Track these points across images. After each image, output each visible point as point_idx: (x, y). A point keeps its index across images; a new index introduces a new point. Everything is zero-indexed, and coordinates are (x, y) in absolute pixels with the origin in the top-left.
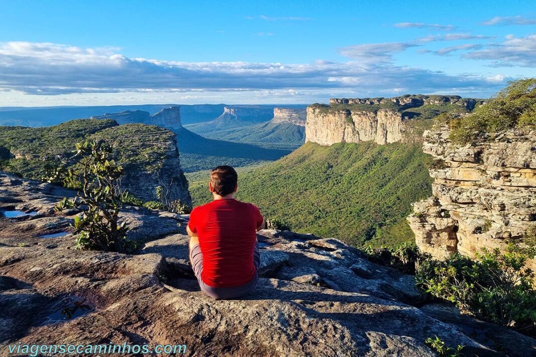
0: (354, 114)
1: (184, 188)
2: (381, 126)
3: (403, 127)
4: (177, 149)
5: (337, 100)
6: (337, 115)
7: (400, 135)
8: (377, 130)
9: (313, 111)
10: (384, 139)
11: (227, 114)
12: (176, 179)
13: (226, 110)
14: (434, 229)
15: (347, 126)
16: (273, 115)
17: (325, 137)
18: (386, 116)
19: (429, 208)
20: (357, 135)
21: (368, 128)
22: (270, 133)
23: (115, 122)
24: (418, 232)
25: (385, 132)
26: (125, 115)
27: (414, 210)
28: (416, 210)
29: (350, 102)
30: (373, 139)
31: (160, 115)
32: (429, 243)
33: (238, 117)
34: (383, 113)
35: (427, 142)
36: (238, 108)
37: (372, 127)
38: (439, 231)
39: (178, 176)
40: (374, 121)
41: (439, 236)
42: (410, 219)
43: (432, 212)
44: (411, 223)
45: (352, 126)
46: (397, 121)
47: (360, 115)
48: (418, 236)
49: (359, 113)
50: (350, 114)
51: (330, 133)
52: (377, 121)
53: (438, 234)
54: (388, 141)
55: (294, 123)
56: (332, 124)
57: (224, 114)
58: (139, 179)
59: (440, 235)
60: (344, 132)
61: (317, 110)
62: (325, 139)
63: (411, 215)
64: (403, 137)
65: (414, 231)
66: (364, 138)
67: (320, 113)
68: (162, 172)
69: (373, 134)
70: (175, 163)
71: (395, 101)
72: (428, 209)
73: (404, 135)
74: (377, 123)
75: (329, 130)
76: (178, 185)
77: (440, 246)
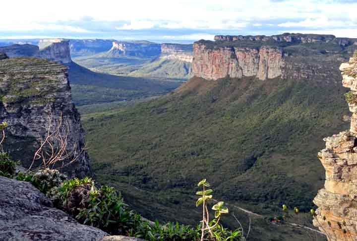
0: (238, 51)
1: (76, 120)
2: (263, 62)
3: (282, 63)
4: (68, 83)
5: (222, 37)
6: (222, 51)
7: (280, 71)
8: (258, 66)
9: (199, 47)
10: (265, 75)
11: (115, 49)
12: (68, 112)
13: (115, 45)
14: (346, 164)
15: (231, 62)
16: (160, 50)
17: (210, 72)
18: (268, 52)
19: (342, 143)
20: (240, 71)
21: (251, 64)
22: (157, 68)
23: (5, 55)
24: (330, 167)
25: (266, 68)
26: (15, 49)
27: (326, 145)
28: (328, 145)
29: (234, 39)
30: (255, 74)
31: (48, 49)
32: (340, 178)
33: (126, 52)
34: (265, 50)
35: (347, 76)
36: (127, 43)
37: (254, 63)
38: (350, 166)
39: (70, 109)
40: (256, 57)
41: (349, 171)
42: (322, 154)
43: (345, 147)
44: (323, 158)
45: (236, 61)
46: (278, 58)
47: (243, 52)
48: (328, 171)
49: (243, 50)
50: (234, 50)
51: (215, 68)
52: (259, 57)
53: (349, 168)
54: (269, 77)
55: (180, 59)
56: (217, 60)
57: (112, 48)
58: (31, 112)
59: (351, 169)
60: (228, 67)
61: (203, 47)
62: (210, 75)
63: (323, 151)
64: (283, 73)
65: (325, 167)
66: (247, 74)
67: (206, 49)
68: (54, 105)
69: (256, 70)
70: (67, 96)
71: (276, 39)
72: (341, 145)
73: (284, 71)
74: (259, 60)
75: (214, 66)
76: (70, 118)
77: (350, 180)
